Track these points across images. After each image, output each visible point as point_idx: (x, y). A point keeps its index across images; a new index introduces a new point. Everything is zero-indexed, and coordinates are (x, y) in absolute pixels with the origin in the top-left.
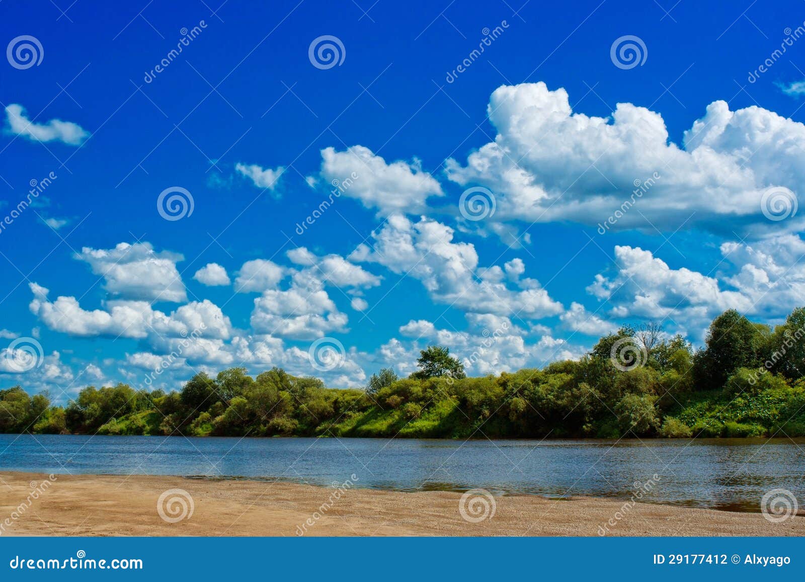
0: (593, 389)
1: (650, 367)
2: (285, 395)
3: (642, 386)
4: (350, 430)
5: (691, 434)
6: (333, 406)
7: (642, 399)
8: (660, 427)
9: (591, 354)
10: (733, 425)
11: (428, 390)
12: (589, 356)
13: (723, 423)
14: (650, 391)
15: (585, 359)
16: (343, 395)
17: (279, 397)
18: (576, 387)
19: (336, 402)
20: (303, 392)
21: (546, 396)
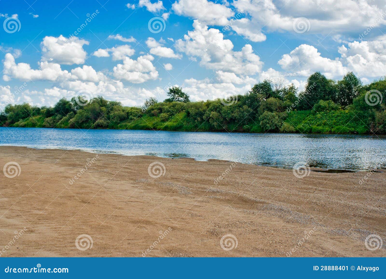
0: (250, 108)
1: (277, 98)
2: (104, 109)
3: (274, 108)
4: (134, 126)
5: (295, 131)
6: (126, 114)
7: (273, 114)
8: (280, 127)
9: (250, 92)
10: (314, 127)
11: (171, 107)
12: (249, 92)
13: (310, 126)
14: (277, 110)
15: (247, 94)
16: (131, 109)
17: (101, 110)
18: (242, 107)
19: (128, 113)
20: (112, 108)
21: (227, 111)
